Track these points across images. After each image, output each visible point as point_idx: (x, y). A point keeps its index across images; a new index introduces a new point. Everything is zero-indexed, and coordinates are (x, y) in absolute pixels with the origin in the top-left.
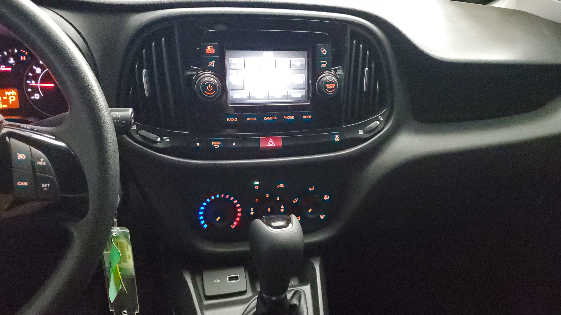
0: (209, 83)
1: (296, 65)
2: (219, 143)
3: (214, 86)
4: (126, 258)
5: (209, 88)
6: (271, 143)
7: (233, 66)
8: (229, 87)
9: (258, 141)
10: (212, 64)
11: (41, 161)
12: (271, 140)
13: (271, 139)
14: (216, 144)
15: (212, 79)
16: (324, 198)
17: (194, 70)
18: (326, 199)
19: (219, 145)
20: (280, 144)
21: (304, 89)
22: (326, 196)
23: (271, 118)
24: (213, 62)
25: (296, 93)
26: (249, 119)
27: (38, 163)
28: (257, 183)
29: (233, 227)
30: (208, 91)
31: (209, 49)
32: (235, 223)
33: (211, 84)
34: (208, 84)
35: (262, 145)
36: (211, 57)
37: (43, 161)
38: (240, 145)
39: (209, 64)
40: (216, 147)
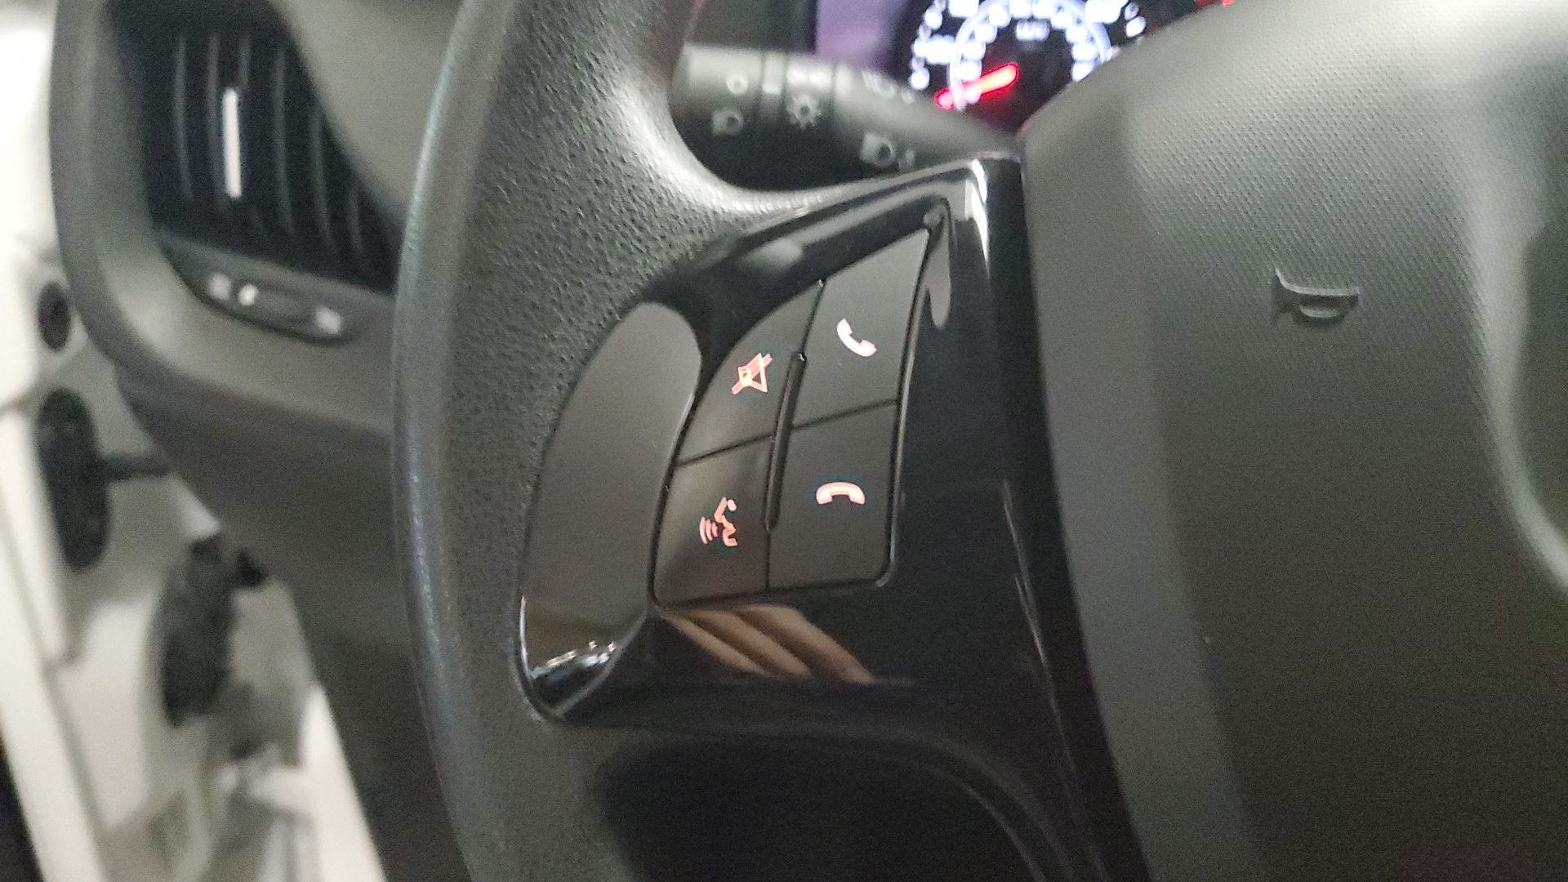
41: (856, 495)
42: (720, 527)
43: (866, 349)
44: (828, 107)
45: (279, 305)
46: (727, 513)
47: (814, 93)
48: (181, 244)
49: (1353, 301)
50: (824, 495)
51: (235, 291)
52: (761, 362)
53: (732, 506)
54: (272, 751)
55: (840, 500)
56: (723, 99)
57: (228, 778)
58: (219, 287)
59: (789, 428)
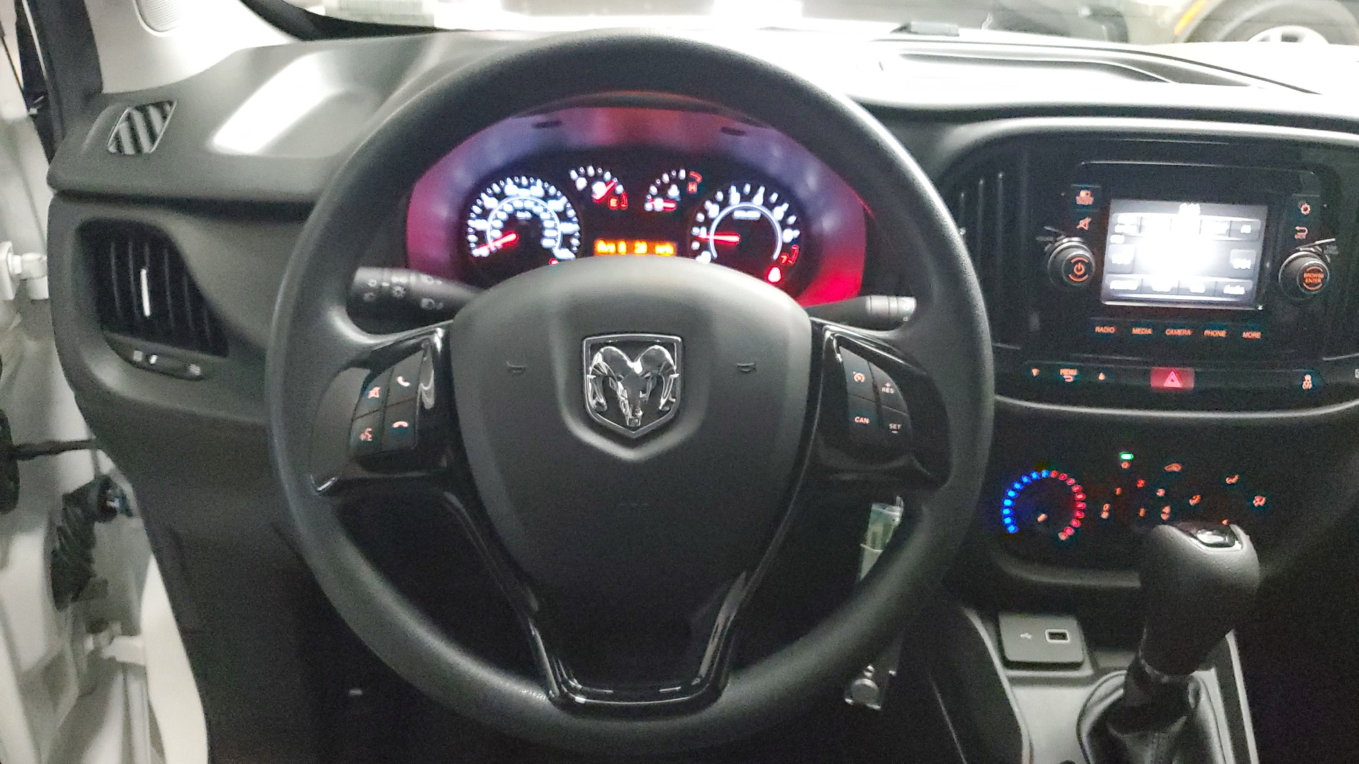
0: (1080, 261)
1: (1242, 231)
2: (1074, 372)
3: (1088, 265)
5: (1077, 268)
6: (1172, 382)
7: (1118, 229)
8: (1106, 268)
9: (1146, 374)
10: (1084, 224)
11: (886, 387)
12: (1173, 376)
13: (1172, 373)
14: (1069, 374)
15: (1081, 252)
16: (1254, 502)
17: (1049, 233)
18: (1258, 503)
19: (1072, 376)
20: (1191, 384)
21: (1251, 278)
22: (1257, 499)
23: (1179, 332)
24: (1088, 220)
25: (1233, 285)
26: (1136, 331)
27: (883, 389)
28: (1126, 456)
29: (1063, 537)
30: (1076, 276)
31: (1084, 197)
32: (1069, 531)
33: (1082, 262)
34: (1077, 263)
35: (1155, 383)
36: (1084, 211)
37: (889, 388)
38: (1112, 381)
39: (1079, 224)
40: (1066, 380)
41: (405, 424)
42: (367, 436)
43: (407, 384)
44: (407, 289)
45: (168, 363)
46: (369, 432)
47: (401, 286)
48: (118, 337)
49: (525, 369)
50: (396, 425)
51: (147, 357)
52: (377, 389)
53: (370, 430)
54: (117, 627)
55: (401, 427)
56: (368, 289)
57: (89, 644)
58: (138, 356)
59: (385, 407)
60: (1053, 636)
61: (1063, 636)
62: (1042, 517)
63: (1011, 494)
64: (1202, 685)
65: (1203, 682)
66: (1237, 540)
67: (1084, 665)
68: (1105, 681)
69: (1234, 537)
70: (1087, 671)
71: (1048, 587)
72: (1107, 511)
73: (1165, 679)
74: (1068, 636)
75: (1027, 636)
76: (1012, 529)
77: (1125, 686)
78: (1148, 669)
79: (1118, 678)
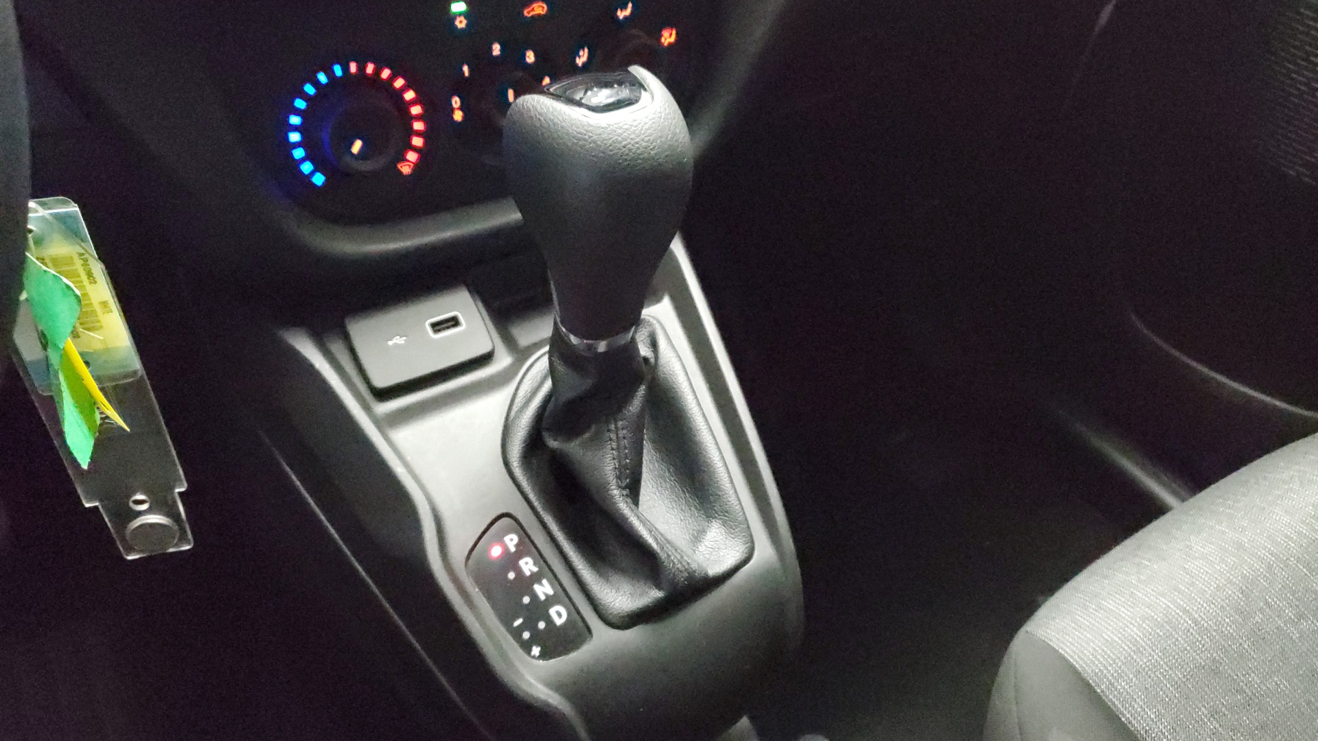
4: (94, 313)
28: (458, 8)
29: (406, 169)
32: (412, 156)
60: (437, 327)
61: (454, 322)
62: (357, 146)
63: (295, 120)
64: (657, 326)
65: (659, 322)
66: (645, 90)
67: (496, 351)
68: (528, 370)
69: (639, 85)
70: (503, 360)
71: (404, 256)
72: (458, 109)
73: (602, 346)
74: (461, 319)
75: (399, 340)
76: (319, 179)
77: (552, 371)
78: (574, 339)
79: (540, 363)
